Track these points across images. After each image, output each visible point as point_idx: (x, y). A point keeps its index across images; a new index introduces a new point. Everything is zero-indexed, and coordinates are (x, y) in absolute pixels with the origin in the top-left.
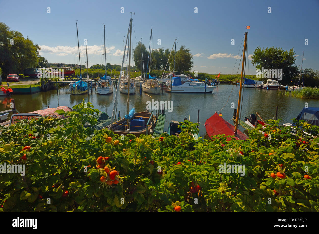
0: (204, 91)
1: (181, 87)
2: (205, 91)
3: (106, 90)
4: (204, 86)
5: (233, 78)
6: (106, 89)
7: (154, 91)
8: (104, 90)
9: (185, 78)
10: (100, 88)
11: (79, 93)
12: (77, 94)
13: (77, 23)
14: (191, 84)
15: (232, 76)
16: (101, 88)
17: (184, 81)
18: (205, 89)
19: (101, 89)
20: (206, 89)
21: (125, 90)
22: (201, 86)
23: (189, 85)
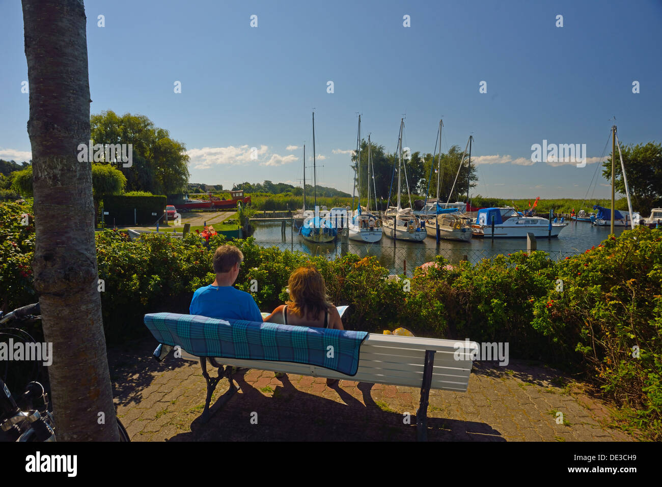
0: (548, 235)
1: (503, 227)
2: (550, 233)
3: (376, 235)
4: (548, 225)
5: (554, 207)
6: (377, 233)
7: (460, 236)
8: (374, 234)
9: (508, 211)
10: (366, 231)
11: (325, 240)
12: (322, 243)
13: (313, 113)
14: (519, 222)
15: (551, 203)
16: (368, 231)
17: (507, 215)
18: (550, 231)
19: (368, 233)
20: (552, 231)
21: (410, 233)
22: (538, 224)
23: (517, 223)
